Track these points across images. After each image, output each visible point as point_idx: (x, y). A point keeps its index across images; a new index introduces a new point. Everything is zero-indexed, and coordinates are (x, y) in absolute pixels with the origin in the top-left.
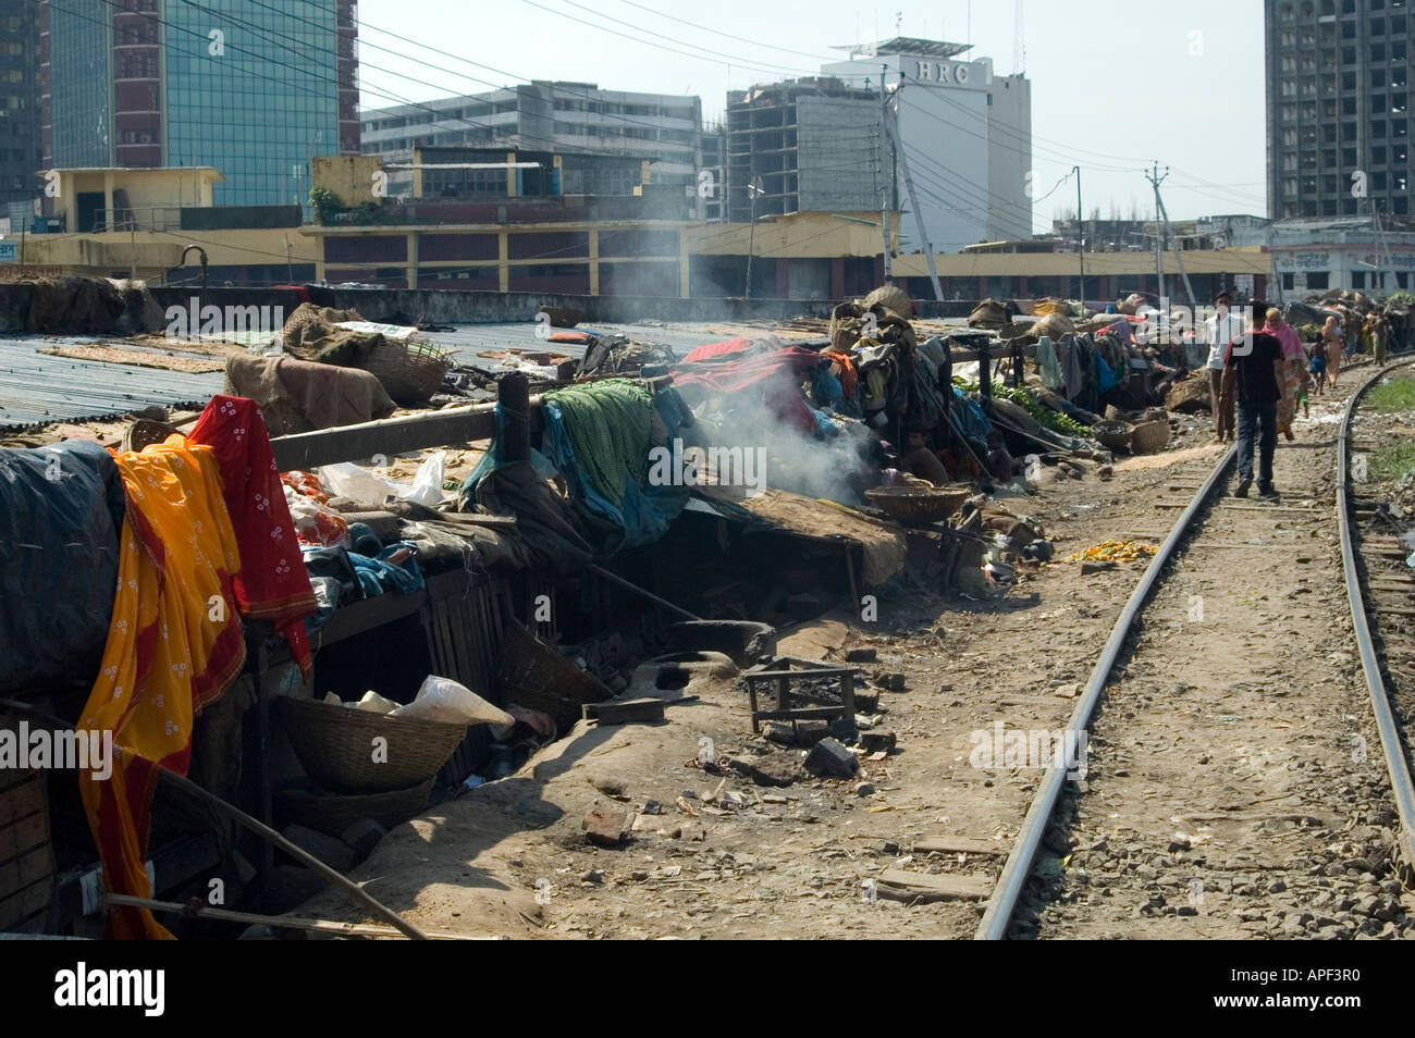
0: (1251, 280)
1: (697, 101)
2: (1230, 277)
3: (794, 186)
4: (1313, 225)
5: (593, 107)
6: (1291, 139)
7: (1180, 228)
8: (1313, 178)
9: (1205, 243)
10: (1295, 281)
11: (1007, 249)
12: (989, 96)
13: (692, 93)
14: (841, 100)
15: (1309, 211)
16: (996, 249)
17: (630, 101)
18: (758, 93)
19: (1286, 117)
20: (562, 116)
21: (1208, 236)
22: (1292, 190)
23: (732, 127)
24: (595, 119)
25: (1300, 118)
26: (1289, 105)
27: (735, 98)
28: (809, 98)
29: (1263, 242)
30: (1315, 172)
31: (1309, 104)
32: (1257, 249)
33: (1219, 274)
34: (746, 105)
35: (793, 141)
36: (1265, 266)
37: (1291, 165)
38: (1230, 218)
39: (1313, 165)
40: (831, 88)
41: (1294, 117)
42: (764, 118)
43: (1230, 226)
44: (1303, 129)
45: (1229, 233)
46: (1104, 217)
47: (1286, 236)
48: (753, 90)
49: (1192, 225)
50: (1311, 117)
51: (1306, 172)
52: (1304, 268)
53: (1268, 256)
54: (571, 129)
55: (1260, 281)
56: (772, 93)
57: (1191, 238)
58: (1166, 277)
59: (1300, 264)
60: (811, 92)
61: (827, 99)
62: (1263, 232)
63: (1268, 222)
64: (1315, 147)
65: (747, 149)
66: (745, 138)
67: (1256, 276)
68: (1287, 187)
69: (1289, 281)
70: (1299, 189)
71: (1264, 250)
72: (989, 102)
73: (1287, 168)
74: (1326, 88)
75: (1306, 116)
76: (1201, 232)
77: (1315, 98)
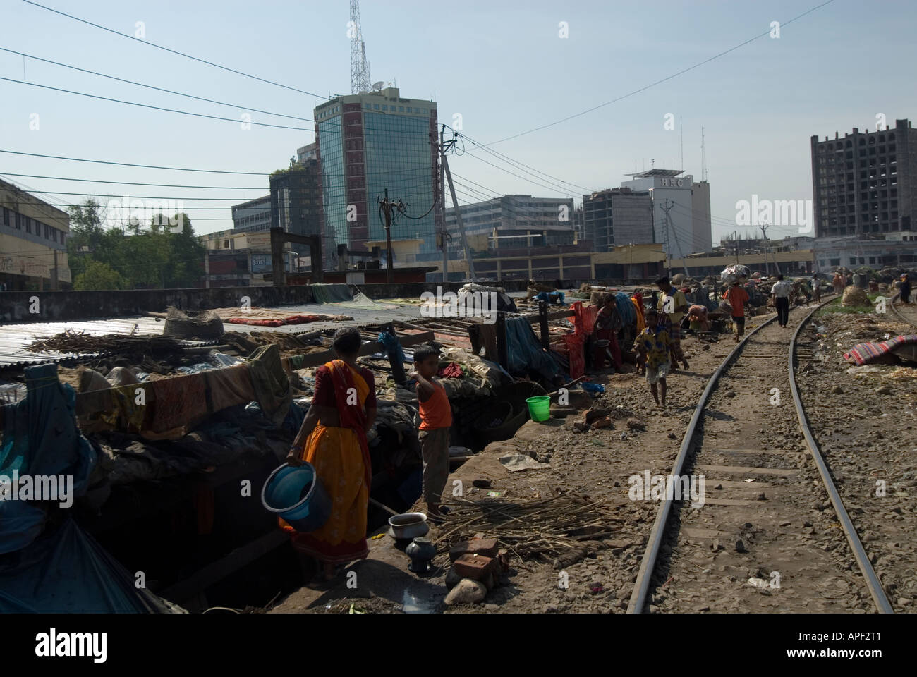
0: (805, 263)
1: (572, 200)
2: (797, 263)
3: (611, 232)
4: (833, 240)
5: (530, 205)
6: (825, 203)
7: (775, 243)
8: (835, 218)
9: (787, 249)
10: (826, 263)
11: (705, 256)
12: (692, 191)
13: (569, 197)
14: (628, 197)
15: (833, 232)
16: (700, 256)
17: (545, 201)
18: (595, 195)
19: (822, 193)
20: (517, 209)
21: (788, 246)
22: (826, 223)
23: (585, 209)
24: (532, 209)
25: (829, 193)
26: (823, 188)
27: (586, 198)
28: (617, 197)
29: (811, 248)
30: (836, 216)
31: (832, 187)
32: (809, 251)
33: (791, 262)
34: (592, 201)
35: (611, 214)
36: (811, 258)
37: (825, 213)
38: (798, 238)
39: (835, 213)
40: (624, 192)
41: (826, 193)
42: (599, 205)
43: (798, 241)
44: (830, 198)
45: (796, 245)
46: (743, 238)
47: (821, 245)
48: (593, 194)
49: (781, 242)
50: (833, 192)
51: (831, 216)
52: (829, 258)
53: (812, 254)
54: (522, 214)
55: (809, 264)
56: (602, 195)
57: (781, 246)
58: (770, 264)
59: (827, 256)
60: (617, 194)
61: (624, 196)
62: (811, 244)
63: (813, 239)
64: (836, 205)
65: (592, 218)
66: (591, 214)
67: (807, 262)
68: (824, 223)
69: (823, 264)
70: (829, 224)
71: (812, 251)
72: (692, 194)
73: (823, 215)
74: (840, 180)
75: (831, 192)
76: (785, 244)
77: (835, 185)
